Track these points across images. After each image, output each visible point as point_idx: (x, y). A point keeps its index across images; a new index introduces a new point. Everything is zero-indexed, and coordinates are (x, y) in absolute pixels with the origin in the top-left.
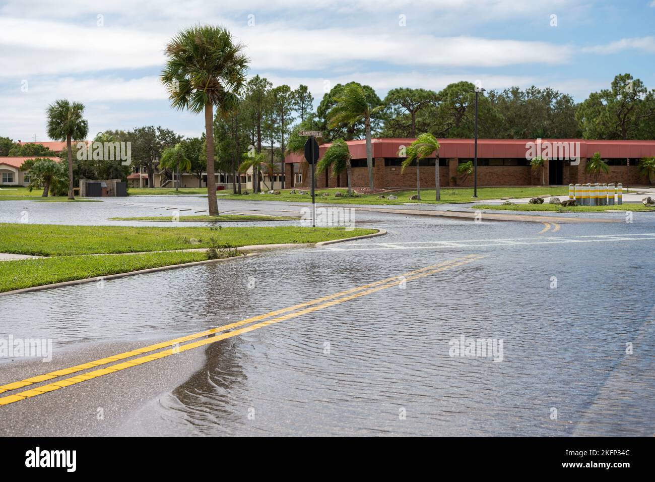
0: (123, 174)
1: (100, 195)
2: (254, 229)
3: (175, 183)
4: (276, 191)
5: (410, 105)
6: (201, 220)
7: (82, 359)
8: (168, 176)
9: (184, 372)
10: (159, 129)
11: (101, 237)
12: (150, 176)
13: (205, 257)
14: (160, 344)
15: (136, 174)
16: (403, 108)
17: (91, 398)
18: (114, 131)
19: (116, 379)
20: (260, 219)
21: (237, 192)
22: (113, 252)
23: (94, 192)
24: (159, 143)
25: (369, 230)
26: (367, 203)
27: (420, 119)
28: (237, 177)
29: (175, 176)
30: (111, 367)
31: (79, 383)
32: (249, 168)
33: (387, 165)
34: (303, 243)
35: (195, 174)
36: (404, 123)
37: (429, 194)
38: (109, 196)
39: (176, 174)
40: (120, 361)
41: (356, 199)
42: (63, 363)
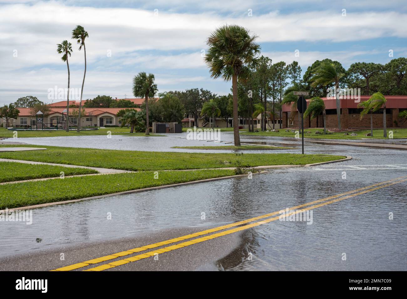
0: (180, 119)
1: (165, 132)
2: (264, 155)
3: (211, 124)
4: (276, 130)
5: (366, 73)
6: (229, 148)
7: (162, 238)
8: (207, 120)
9: (226, 249)
10: (201, 90)
11: (168, 159)
12: (196, 120)
13: (234, 173)
14: (210, 230)
15: (187, 119)
16: (361, 76)
17: (169, 264)
18: (174, 91)
19: (184, 252)
20: (267, 148)
21: (251, 131)
22: (176, 169)
23: (161, 130)
24: (201, 99)
25: (340, 157)
26: (337, 138)
27: (372, 83)
28: (251, 121)
29: (212, 120)
30: (180, 244)
31: (161, 253)
32: (258, 115)
33: (350, 113)
34: (297, 164)
35: (224, 119)
36: (361, 86)
37: (379, 132)
38: (170, 133)
39: (212, 119)
40: (186, 240)
41: (330, 135)
42: (151, 240)
